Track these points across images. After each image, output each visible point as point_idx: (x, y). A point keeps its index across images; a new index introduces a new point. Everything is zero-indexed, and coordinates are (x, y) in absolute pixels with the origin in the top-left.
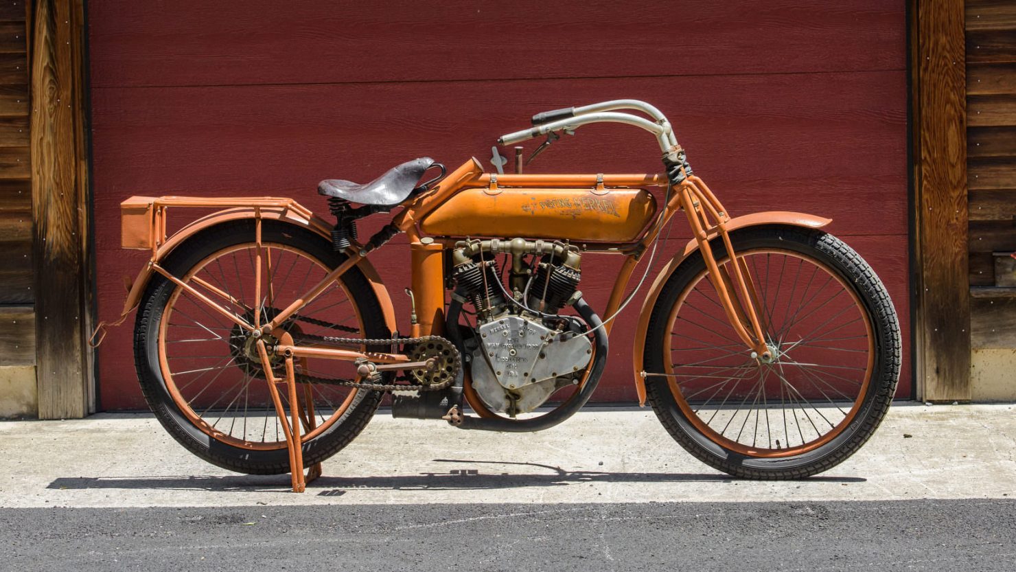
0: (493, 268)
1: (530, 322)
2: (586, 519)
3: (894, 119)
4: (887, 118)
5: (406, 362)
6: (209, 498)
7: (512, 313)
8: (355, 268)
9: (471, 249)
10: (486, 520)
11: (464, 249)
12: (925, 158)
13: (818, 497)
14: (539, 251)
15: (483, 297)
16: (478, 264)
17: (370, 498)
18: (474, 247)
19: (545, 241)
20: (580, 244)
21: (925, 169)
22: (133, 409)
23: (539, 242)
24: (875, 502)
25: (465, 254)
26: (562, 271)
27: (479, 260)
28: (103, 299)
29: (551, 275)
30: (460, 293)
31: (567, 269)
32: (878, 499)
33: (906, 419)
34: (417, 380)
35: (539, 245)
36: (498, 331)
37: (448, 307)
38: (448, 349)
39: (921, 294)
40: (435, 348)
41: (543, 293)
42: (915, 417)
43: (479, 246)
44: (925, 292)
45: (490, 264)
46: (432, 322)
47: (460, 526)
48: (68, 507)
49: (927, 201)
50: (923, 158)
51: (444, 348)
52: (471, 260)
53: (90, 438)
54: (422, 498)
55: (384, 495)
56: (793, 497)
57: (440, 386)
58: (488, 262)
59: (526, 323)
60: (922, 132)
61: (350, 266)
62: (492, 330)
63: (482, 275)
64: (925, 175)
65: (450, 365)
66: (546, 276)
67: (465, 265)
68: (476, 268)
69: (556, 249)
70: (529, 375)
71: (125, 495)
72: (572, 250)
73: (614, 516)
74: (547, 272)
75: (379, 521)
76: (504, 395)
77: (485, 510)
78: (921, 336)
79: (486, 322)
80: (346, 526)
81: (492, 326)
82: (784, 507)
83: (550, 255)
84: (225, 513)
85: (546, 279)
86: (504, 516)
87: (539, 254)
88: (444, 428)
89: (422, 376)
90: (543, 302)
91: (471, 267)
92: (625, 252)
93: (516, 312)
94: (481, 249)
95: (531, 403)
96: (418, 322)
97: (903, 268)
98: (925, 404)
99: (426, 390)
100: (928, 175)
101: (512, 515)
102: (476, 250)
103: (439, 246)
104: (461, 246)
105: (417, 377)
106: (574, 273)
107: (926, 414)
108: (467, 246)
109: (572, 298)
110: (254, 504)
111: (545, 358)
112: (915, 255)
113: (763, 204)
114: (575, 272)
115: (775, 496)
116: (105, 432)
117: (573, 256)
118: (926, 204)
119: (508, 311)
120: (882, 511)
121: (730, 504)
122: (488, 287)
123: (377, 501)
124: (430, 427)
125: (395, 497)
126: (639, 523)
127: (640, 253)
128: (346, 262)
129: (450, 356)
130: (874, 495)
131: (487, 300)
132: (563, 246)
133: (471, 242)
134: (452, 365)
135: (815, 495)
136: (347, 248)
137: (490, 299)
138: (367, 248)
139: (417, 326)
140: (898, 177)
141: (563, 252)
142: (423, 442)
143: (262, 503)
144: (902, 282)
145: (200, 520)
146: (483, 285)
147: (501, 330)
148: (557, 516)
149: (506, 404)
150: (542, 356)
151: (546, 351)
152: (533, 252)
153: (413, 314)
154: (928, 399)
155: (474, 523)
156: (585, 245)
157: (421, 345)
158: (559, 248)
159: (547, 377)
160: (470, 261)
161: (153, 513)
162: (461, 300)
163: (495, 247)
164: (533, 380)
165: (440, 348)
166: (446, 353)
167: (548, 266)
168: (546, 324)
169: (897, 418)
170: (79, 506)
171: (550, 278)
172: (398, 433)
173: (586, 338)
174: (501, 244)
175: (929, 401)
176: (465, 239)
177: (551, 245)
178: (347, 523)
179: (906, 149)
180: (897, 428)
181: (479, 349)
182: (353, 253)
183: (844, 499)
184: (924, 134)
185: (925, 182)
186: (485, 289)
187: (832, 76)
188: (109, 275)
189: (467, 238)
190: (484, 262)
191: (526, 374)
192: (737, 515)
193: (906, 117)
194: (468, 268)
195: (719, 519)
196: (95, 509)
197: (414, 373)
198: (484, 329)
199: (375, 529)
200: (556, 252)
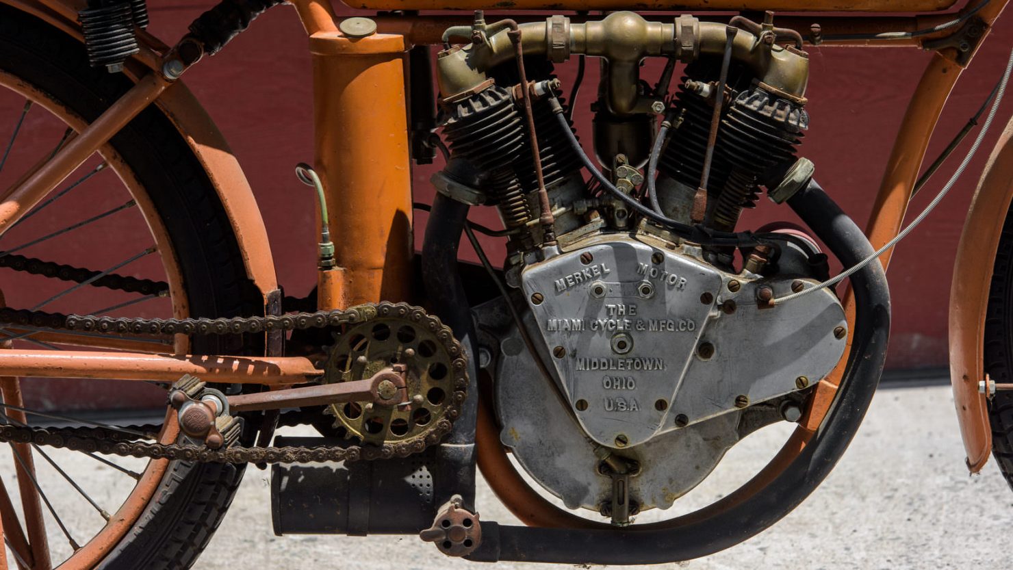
0: (555, 101)
1: (669, 254)
5: (312, 380)
7: (610, 228)
8: (152, 113)
9: (491, 50)
11: (469, 46)
14: (688, 45)
15: (529, 184)
16: (512, 90)
18: (498, 40)
19: (702, 19)
20: (801, 23)
23: (685, 20)
25: (472, 63)
26: (757, 103)
27: (514, 79)
29: (723, 116)
30: (461, 177)
31: (773, 97)
34: (343, 430)
35: (687, 29)
36: (578, 283)
37: (426, 216)
38: (429, 337)
40: (393, 337)
41: (701, 168)
43: (514, 37)
45: (545, 89)
46: (380, 260)
51: (421, 337)
52: (492, 80)
57: (411, 446)
58: (538, 86)
59: (658, 258)
61: (137, 109)
62: (560, 282)
63: (524, 121)
65: (438, 384)
66: (710, 118)
67: (476, 96)
68: (507, 102)
69: (736, 39)
70: (670, 406)
72: (782, 40)
74: (712, 109)
76: (593, 461)
79: (540, 259)
81: (560, 271)
83: (720, 57)
85: (709, 127)
87: (686, 56)
89: (360, 419)
90: (701, 195)
91: (493, 103)
92: (926, 43)
93: (621, 223)
94: (520, 45)
95: (671, 481)
96: (339, 263)
99: (371, 456)
102: (503, 50)
103: (392, 40)
104: (460, 40)
105: (344, 421)
106: (792, 110)
108: (478, 42)
109: (787, 181)
111: (714, 355)
114: (796, 105)
117: (787, 59)
119: (597, 220)
122: (542, 156)
127: (973, 43)
128: (124, 99)
129: (439, 357)
131: (540, 195)
132: (756, 33)
133: (487, 27)
134: (444, 384)
136: (130, 61)
137: (548, 190)
138: (185, 54)
139: (336, 273)
141: (756, 49)
146: (527, 150)
147: (585, 280)
149: (598, 486)
150: (705, 349)
151: (716, 336)
152: (668, 50)
153: (325, 240)
156: (816, 27)
157: (355, 331)
158: (747, 39)
159: (722, 408)
160: (488, 83)
162: (466, 195)
163: (558, 40)
164: (681, 420)
165: (406, 337)
166: (425, 350)
167: (714, 91)
168: (710, 256)
171: (721, 124)
173: (829, 293)
174: (575, 30)
176: (470, 20)
177: (720, 29)
181: (517, 332)
182: (144, 71)
186: (533, 160)
189: (477, 16)
190: (528, 85)
191: (661, 405)
194: (485, 103)
197: (337, 411)
198: (536, 278)
200: (738, 49)
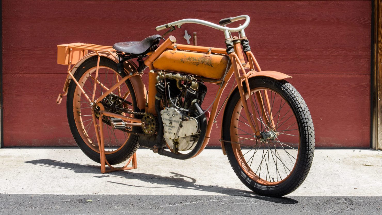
2: (245, 203)
3: (365, 22)
4: (362, 22)
6: (70, 191)
9: (162, 76)
10: (200, 203)
12: (380, 40)
13: (346, 194)
15: (165, 98)
17: (143, 191)
21: (380, 45)
22: (18, 146)
24: (372, 197)
25: (159, 78)
28: (5, 96)
32: (373, 195)
33: (371, 157)
39: (376, 101)
40: (149, 118)
42: (375, 156)
44: (378, 100)
47: (189, 206)
48: (6, 194)
49: (380, 60)
50: (379, 40)
51: (152, 119)
53: (3, 160)
54: (167, 192)
55: (149, 190)
56: (335, 194)
58: (168, 83)
60: (379, 29)
63: (165, 88)
64: (380, 48)
65: (153, 126)
68: (162, 85)
71: (31, 188)
73: (257, 202)
75: (151, 203)
77: (198, 198)
78: (376, 120)
80: (138, 205)
82: (333, 199)
84: (80, 198)
86: (208, 201)
88: (164, 158)
94: (165, 76)
97: (368, 89)
98: (377, 150)
100: (381, 48)
101: (211, 201)
104: (159, 74)
107: (379, 155)
110: (92, 194)
111: (182, 128)
112: (374, 84)
113: (306, 59)
115: (326, 194)
116: (9, 157)
118: (380, 61)
120: (377, 201)
121: (308, 197)
123: (147, 193)
124: (157, 157)
125: (155, 191)
126: (270, 206)
130: (370, 194)
133: (162, 73)
135: (344, 193)
140: (367, 48)
142: (157, 164)
143: (95, 193)
144: (368, 95)
145: (70, 201)
148: (232, 202)
153: (146, 102)
154: (378, 148)
155: (195, 205)
161: (47, 197)
163: (170, 76)
169: (367, 157)
170: (11, 194)
172: (144, 160)
175: (379, 149)
178: (137, 204)
179: (370, 36)
180: (369, 162)
183: (357, 195)
184: (380, 30)
185: (380, 51)
186: (165, 94)
187: (338, 2)
188: (8, 85)
190: (166, 83)
192: (313, 202)
193: (371, 21)
195: (305, 204)
196: (19, 195)
198: (162, 112)
199: (151, 207)
